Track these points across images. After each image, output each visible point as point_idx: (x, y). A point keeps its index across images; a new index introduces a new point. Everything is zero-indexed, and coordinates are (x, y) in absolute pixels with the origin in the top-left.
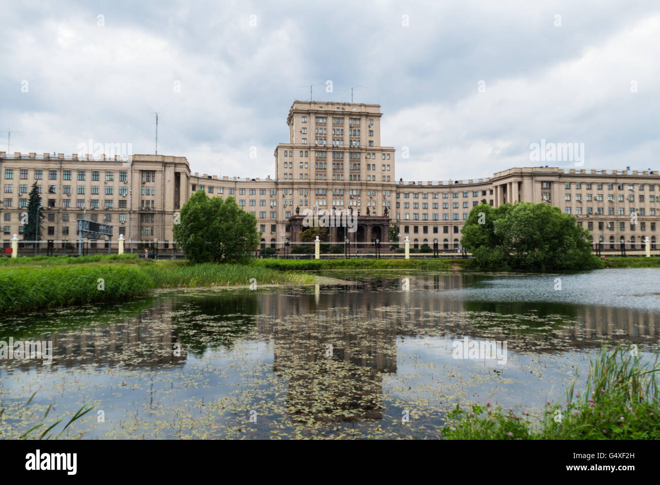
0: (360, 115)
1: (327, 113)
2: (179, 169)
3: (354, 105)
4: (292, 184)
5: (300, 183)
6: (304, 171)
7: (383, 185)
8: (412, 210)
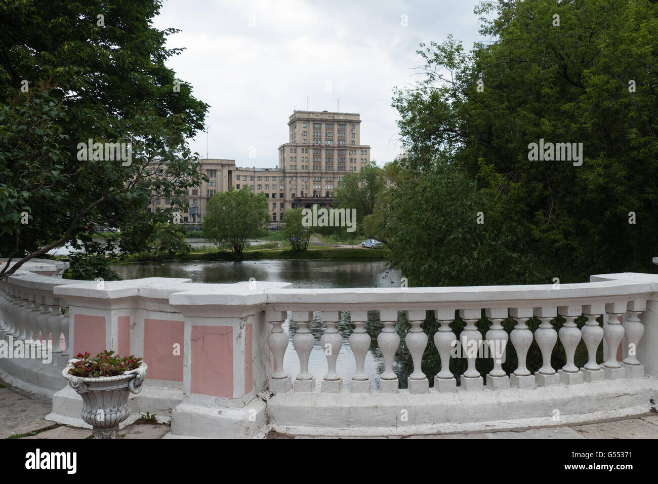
0: (346, 121)
1: (322, 121)
2: (231, 169)
3: (341, 114)
4: (296, 173)
5: (302, 173)
6: (305, 164)
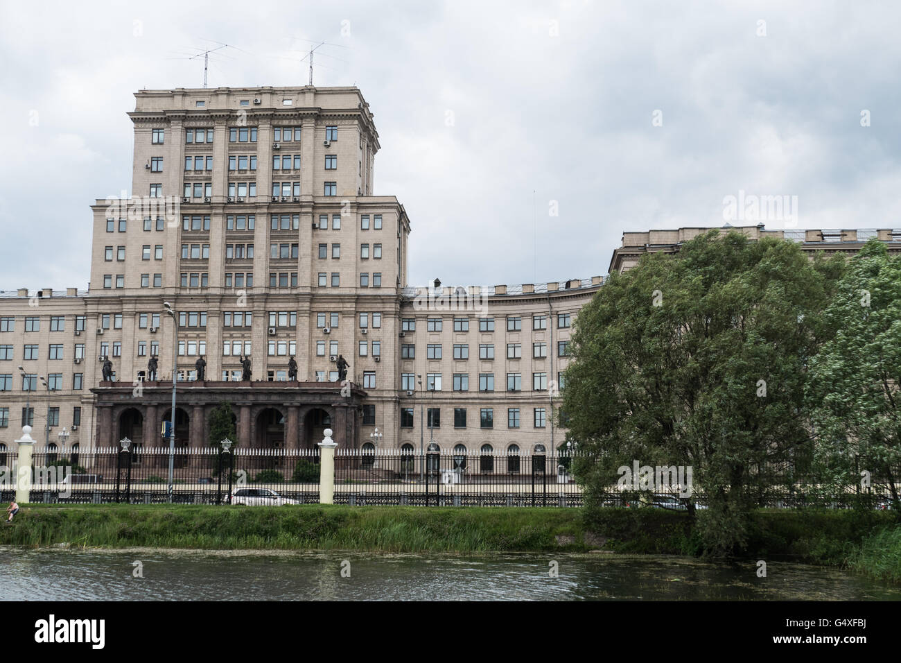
0: (299, 115)
1: (212, 117)
3: (286, 92)
4: (120, 300)
5: (138, 299)
6: (153, 268)
7: (358, 299)
8: (448, 366)
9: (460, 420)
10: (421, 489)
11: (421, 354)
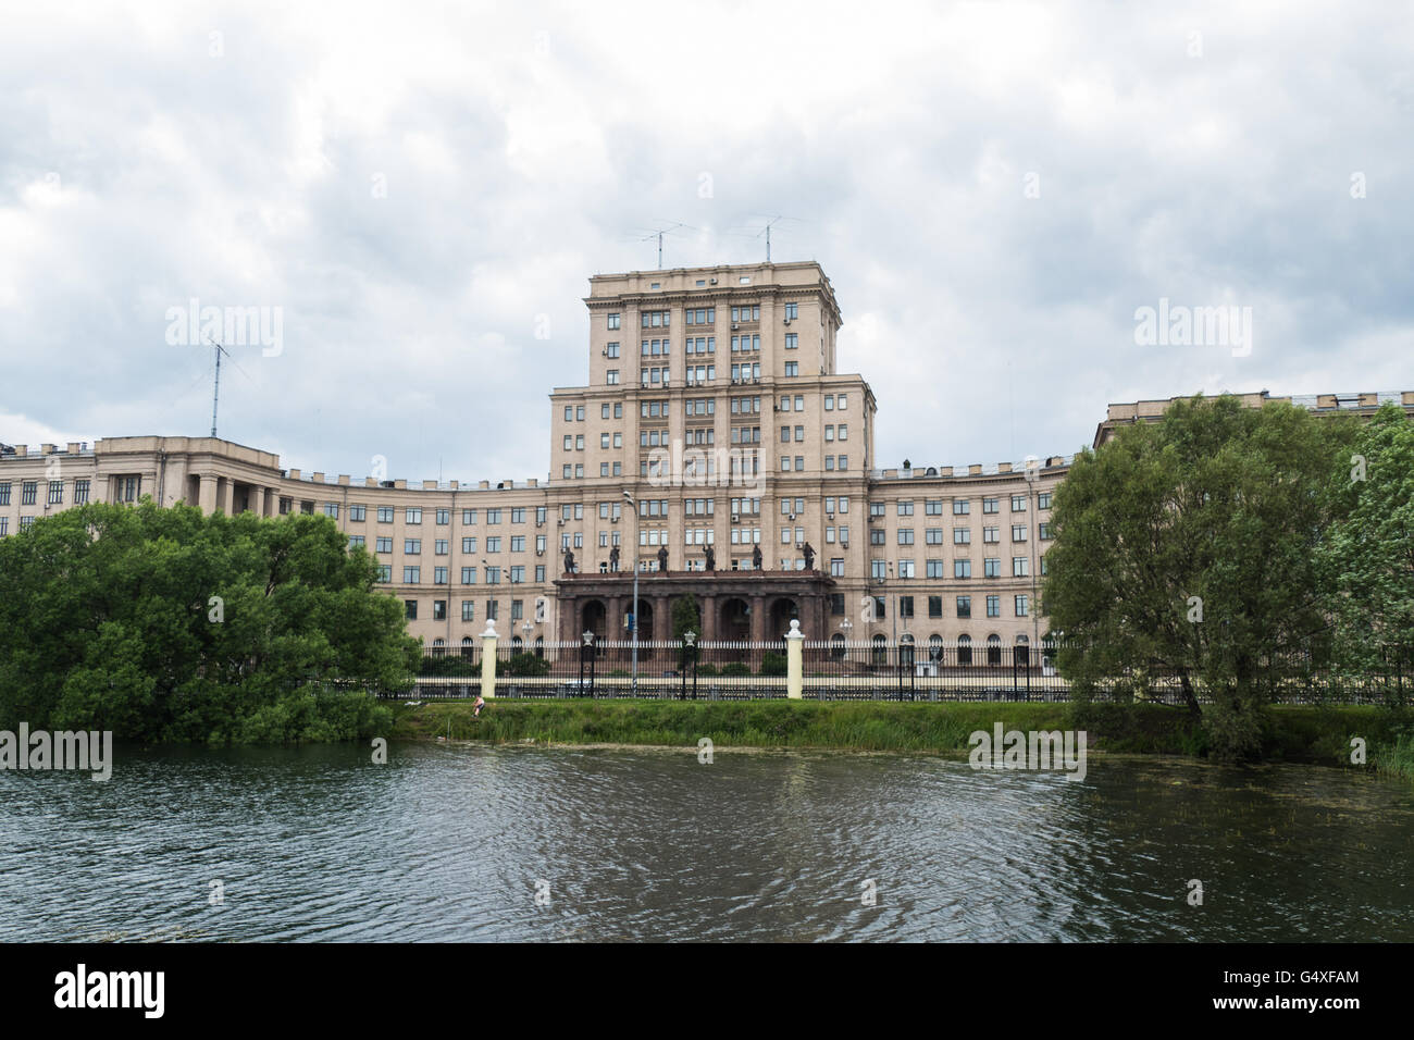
0: (758, 293)
1: (667, 299)
2: (197, 468)
3: (744, 270)
4: (580, 490)
5: (598, 489)
6: (611, 456)
7: (823, 483)
8: (920, 552)
9: (935, 608)
10: (894, 682)
11: (891, 540)
